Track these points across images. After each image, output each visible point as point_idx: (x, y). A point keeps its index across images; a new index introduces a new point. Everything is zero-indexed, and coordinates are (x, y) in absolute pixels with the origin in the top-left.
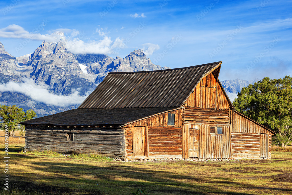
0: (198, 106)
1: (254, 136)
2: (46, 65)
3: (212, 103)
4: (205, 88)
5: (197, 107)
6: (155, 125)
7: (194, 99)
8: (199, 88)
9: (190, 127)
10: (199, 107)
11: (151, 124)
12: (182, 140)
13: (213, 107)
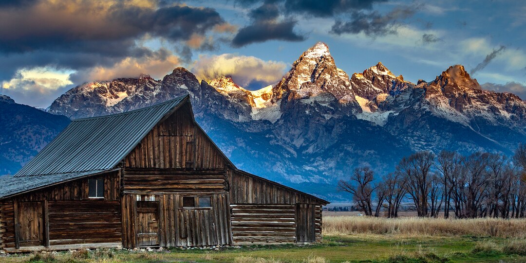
0: (155, 164)
1: (281, 208)
3: (186, 160)
4: (168, 137)
5: (152, 166)
6: (62, 199)
7: (145, 155)
8: (156, 139)
9: (138, 198)
10: (157, 166)
11: (53, 197)
12: (121, 220)
13: (188, 167)
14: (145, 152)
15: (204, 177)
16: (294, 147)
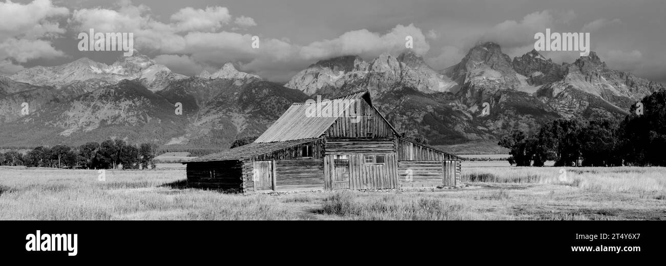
2: (476, 78)
3: (367, 132)
5: (345, 136)
6: (285, 158)
7: (340, 128)
9: (335, 158)
10: (348, 136)
11: (279, 157)
12: (323, 172)
13: (368, 136)
14: (339, 126)
15: (379, 142)
16: (470, 112)
